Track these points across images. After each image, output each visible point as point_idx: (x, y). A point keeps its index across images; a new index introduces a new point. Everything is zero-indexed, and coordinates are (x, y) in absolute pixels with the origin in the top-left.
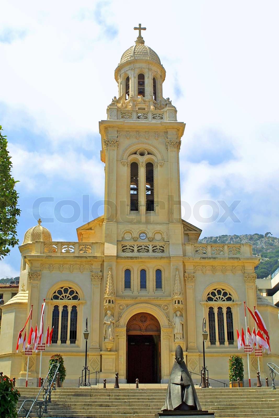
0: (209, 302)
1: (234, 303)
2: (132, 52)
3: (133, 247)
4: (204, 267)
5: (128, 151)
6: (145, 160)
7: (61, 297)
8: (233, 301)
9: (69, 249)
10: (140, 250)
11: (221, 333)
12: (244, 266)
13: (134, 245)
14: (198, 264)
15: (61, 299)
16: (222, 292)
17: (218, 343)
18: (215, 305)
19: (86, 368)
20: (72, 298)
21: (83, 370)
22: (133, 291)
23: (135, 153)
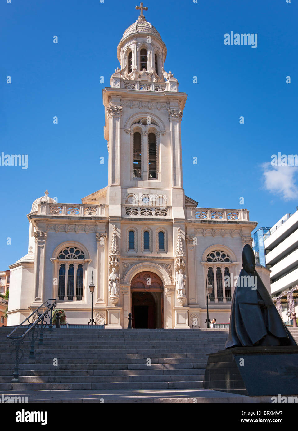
0: (208, 262)
1: (232, 264)
2: (134, 27)
3: (137, 210)
4: (204, 230)
5: (131, 120)
6: (148, 129)
7: (67, 256)
8: (231, 262)
9: (74, 211)
10: (143, 212)
11: (220, 291)
12: (242, 230)
13: (138, 208)
14: (199, 227)
15: (67, 258)
16: (221, 254)
17: (216, 300)
18: (214, 265)
19: (92, 321)
20: (77, 258)
21: (89, 323)
22: (137, 251)
23: (139, 123)
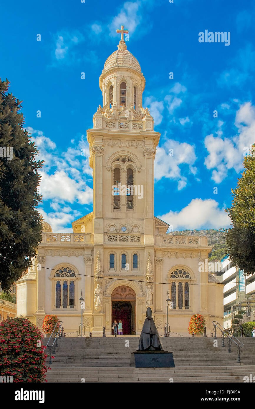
0: (172, 278)
1: (191, 280)
2: (115, 56)
3: (116, 238)
4: (169, 253)
5: (111, 159)
6: (126, 166)
7: (62, 274)
8: (190, 278)
9: (67, 238)
10: (122, 239)
11: (180, 300)
12: (200, 253)
13: (117, 236)
14: (166, 251)
15: (62, 276)
16: (183, 271)
17: (178, 308)
18: (177, 281)
19: (82, 325)
20: (70, 276)
21: (80, 326)
22: (116, 270)
23: (118, 160)
